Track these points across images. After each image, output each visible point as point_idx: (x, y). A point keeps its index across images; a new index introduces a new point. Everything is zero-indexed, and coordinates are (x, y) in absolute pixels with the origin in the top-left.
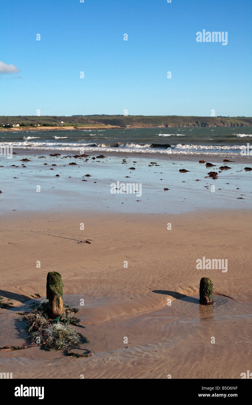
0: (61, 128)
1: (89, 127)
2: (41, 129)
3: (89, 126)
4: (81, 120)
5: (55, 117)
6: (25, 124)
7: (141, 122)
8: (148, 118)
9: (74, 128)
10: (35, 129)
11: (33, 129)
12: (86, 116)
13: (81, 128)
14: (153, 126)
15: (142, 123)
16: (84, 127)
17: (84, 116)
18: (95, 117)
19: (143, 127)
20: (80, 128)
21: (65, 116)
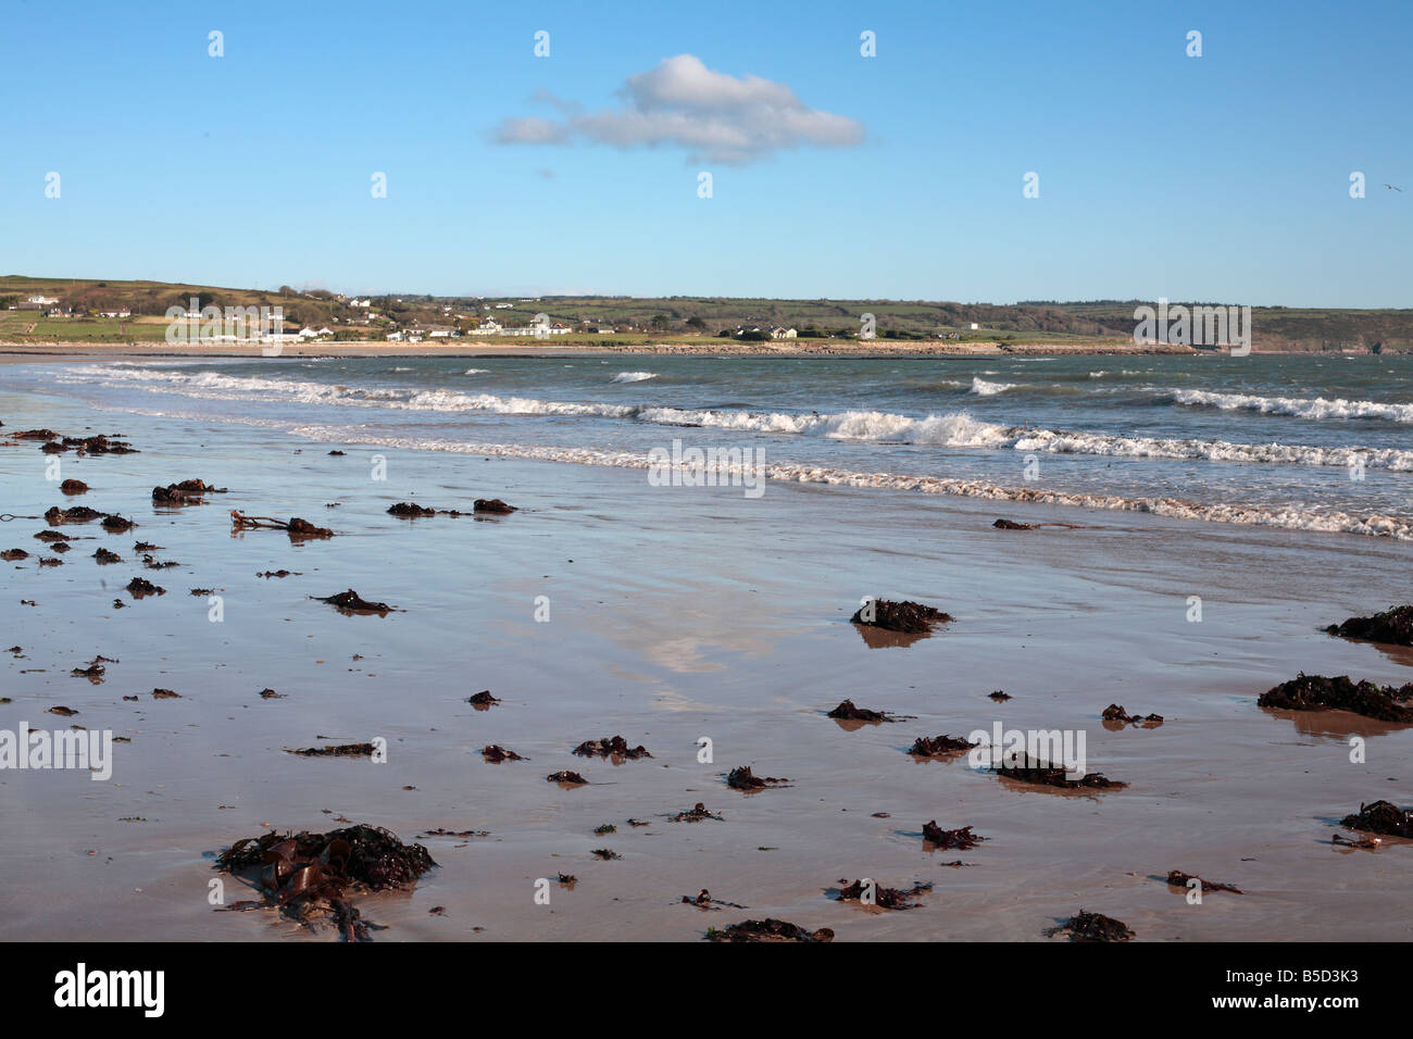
0: (950, 346)
1: (1055, 347)
2: (876, 348)
3: (1056, 343)
4: (1047, 319)
5: (949, 308)
6: (817, 330)
7: (1276, 332)
8: (1305, 316)
9: (999, 349)
10: (852, 347)
11: (845, 347)
12: (1068, 304)
13: (1026, 347)
14: (1324, 349)
15: (1278, 337)
16: (1037, 347)
17: (1062, 305)
18: (1100, 308)
19: (1281, 352)
20: (1021, 347)
21: (990, 304)
